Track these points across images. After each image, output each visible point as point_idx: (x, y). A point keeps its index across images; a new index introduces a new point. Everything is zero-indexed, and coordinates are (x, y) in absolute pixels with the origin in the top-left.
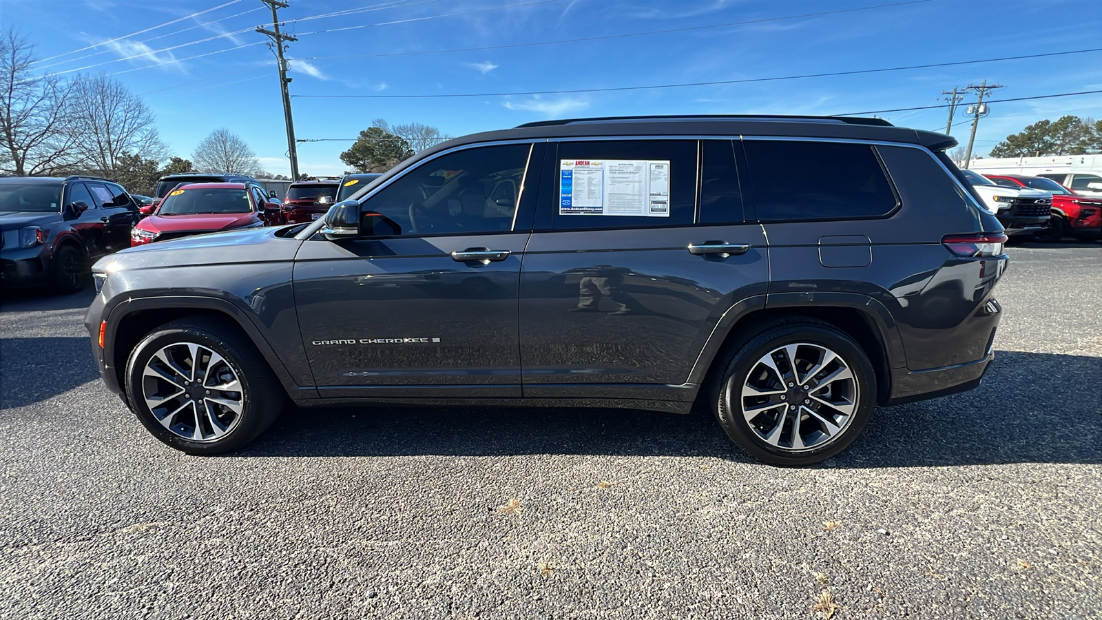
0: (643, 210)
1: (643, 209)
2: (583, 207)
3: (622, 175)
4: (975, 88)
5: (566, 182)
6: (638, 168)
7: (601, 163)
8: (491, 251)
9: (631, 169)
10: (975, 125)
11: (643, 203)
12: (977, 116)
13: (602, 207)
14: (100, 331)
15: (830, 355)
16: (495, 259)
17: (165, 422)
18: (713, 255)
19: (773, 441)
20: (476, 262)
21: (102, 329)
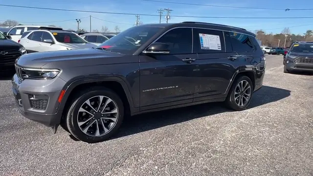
0: (216, 48)
2: (206, 47)
3: (212, 39)
4: (166, 10)
5: (201, 40)
7: (207, 35)
8: (191, 59)
9: (213, 37)
11: (216, 46)
13: (209, 47)
14: (60, 94)
15: (247, 83)
16: (193, 61)
17: (85, 131)
18: (231, 60)
19: (239, 105)
20: (188, 62)
21: (62, 94)
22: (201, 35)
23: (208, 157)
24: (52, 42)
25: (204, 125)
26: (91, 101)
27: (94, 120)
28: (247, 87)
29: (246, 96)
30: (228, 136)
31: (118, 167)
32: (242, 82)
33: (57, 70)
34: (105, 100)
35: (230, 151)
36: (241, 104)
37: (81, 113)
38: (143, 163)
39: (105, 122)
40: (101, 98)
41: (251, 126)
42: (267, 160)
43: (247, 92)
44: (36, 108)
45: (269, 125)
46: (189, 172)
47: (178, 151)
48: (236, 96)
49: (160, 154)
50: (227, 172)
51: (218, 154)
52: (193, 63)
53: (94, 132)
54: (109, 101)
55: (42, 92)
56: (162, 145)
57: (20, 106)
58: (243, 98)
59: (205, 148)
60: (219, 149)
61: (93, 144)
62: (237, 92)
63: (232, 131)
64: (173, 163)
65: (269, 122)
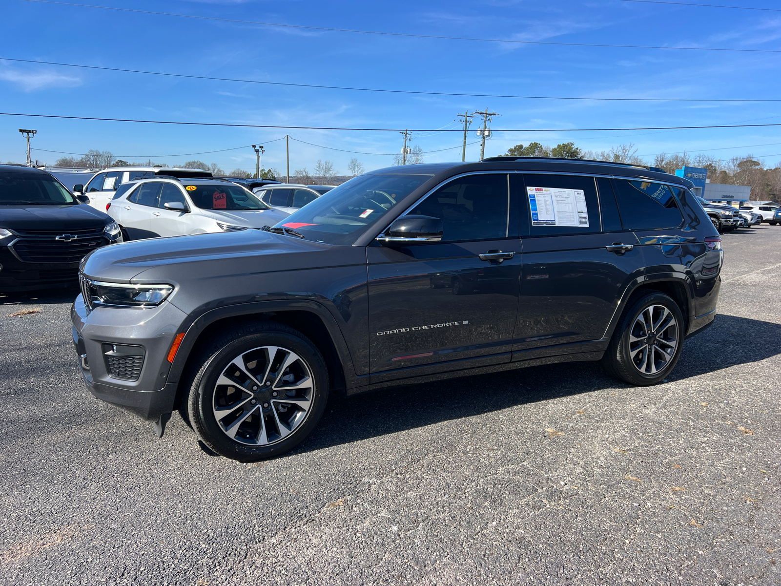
0: (576, 224)
1: (575, 222)
2: (544, 221)
3: (562, 199)
4: (480, 113)
5: (533, 203)
6: (569, 194)
7: (549, 190)
8: (503, 252)
9: (565, 195)
10: (483, 145)
11: (575, 218)
12: (484, 138)
13: (554, 221)
14: (172, 344)
15: (667, 311)
16: (507, 258)
17: (232, 432)
18: (617, 251)
19: (643, 370)
20: (494, 261)
21: (177, 341)
22: (531, 190)
23: (534, 508)
24: (182, 207)
25: (539, 423)
26: (246, 360)
27: (255, 405)
28: (667, 320)
29: (664, 347)
30: (600, 453)
31: (302, 523)
32: (651, 309)
33: (168, 286)
34: (281, 357)
35: (596, 494)
36: (648, 368)
37: (223, 388)
38: (364, 516)
39: (281, 409)
40: (272, 351)
41: (671, 428)
42: (693, 522)
43: (666, 336)
44: (119, 375)
45: (723, 428)
46: (475, 544)
47: (458, 489)
48: (634, 346)
49: (411, 494)
50: (577, 548)
51: (562, 502)
52: (508, 263)
53: (255, 436)
54: (292, 358)
55: (132, 337)
56: (419, 473)
57: (84, 369)
58: (656, 352)
59: (530, 482)
60: (566, 487)
61: (250, 466)
62: (637, 336)
63: (614, 442)
64: (439, 519)
65: (724, 418)
